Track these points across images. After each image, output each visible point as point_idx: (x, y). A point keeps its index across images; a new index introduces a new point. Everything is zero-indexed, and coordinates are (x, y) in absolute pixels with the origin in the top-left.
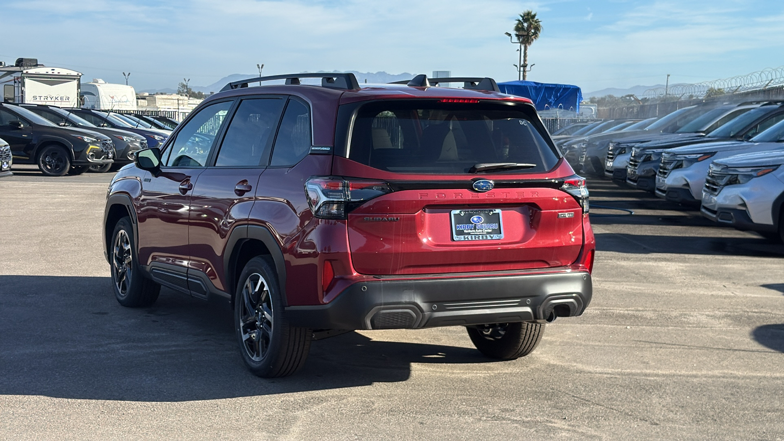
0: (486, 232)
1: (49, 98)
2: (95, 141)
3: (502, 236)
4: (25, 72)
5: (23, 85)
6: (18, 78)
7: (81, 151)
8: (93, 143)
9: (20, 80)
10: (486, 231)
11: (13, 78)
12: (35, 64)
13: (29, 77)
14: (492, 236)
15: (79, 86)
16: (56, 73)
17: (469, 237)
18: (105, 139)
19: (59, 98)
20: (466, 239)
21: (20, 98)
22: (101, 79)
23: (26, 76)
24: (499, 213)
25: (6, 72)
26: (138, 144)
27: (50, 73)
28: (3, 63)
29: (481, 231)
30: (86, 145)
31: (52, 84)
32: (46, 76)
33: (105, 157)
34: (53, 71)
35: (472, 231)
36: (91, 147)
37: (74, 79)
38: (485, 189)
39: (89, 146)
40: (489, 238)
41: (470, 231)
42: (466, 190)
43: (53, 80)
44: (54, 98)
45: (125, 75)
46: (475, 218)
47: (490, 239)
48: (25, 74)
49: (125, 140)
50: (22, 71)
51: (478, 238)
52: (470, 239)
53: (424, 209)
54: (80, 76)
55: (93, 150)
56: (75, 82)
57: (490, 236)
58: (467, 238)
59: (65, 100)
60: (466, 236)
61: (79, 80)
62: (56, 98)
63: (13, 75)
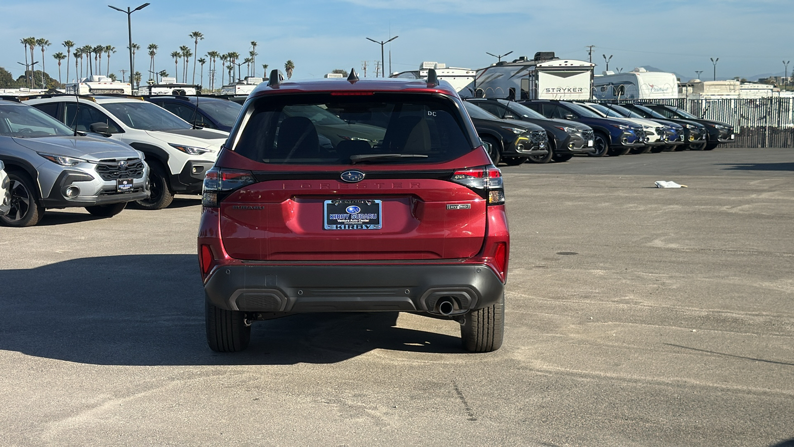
1: (561, 89)
2: (525, 132)
3: (380, 226)
4: (538, 65)
5: (537, 78)
6: (532, 72)
7: (510, 143)
8: (523, 135)
9: (534, 74)
10: (362, 221)
11: (528, 72)
12: (551, 56)
13: (543, 70)
14: (368, 225)
15: (592, 77)
16: (569, 65)
17: (343, 226)
18: (537, 130)
19: (572, 90)
20: (339, 229)
21: (534, 91)
22: (643, 68)
23: (540, 70)
25: (523, 67)
26: (579, 135)
27: (563, 65)
28: (525, 58)
30: (515, 136)
31: (565, 76)
32: (560, 68)
33: (534, 148)
34: (566, 63)
36: (520, 138)
37: (588, 70)
38: (354, 180)
39: (518, 138)
40: (364, 227)
42: (335, 180)
43: (566, 72)
44: (567, 90)
45: (713, 61)
46: (351, 208)
48: (538, 67)
49: (566, 131)
50: (536, 65)
51: (353, 227)
52: (343, 229)
54: (594, 67)
55: (522, 142)
56: (589, 73)
57: (366, 226)
58: (340, 227)
59: (577, 92)
60: (339, 226)
61: (592, 71)
62: (569, 90)
63: (529, 69)
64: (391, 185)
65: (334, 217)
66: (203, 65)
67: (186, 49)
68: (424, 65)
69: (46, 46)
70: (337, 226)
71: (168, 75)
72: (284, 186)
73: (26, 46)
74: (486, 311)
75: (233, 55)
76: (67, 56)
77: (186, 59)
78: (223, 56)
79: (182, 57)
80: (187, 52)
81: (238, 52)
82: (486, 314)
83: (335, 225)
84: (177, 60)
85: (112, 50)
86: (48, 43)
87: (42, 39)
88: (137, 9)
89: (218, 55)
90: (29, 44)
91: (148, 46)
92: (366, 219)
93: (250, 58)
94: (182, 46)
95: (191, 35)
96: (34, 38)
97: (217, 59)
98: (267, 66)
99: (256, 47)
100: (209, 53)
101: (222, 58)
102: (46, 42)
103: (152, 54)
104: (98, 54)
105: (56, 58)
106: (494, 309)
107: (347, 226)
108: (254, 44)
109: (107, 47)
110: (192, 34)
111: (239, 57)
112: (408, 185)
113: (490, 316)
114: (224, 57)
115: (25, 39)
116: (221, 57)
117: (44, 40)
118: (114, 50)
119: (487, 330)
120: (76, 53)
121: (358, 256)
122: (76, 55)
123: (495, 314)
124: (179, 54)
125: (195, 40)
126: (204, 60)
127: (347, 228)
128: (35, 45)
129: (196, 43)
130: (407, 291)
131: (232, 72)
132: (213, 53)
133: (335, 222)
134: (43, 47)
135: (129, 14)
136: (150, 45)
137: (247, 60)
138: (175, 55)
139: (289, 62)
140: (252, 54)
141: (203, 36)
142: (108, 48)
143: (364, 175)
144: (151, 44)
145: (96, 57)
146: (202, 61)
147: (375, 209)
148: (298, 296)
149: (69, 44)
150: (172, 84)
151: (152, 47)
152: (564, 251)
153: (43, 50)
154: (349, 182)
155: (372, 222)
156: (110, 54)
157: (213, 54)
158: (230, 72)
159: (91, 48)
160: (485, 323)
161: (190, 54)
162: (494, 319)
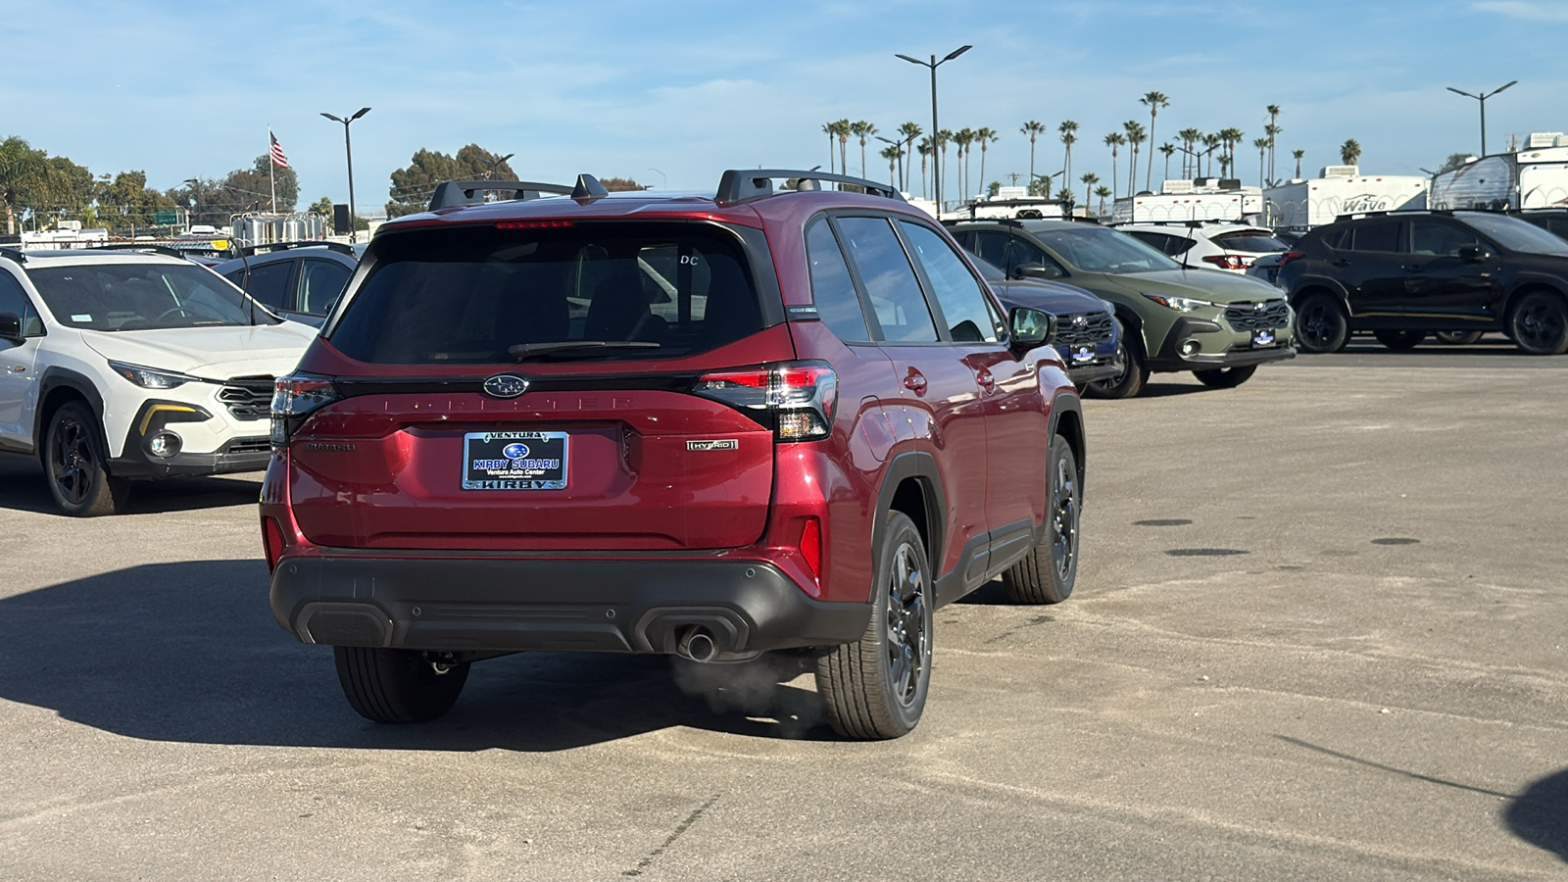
0: (533, 475)
10: (531, 472)
14: (542, 482)
24: (563, 439)
29: (521, 472)
35: (503, 472)
38: (508, 394)
40: (534, 486)
41: (498, 472)
47: (537, 488)
51: (513, 486)
52: (495, 488)
53: (403, 426)
58: (491, 485)
64: (578, 403)
65: (482, 464)
66: (1170, 157)
67: (1135, 128)
68: (1532, 140)
69: (870, 135)
70: (484, 483)
71: (1097, 179)
72: (386, 406)
73: (832, 137)
74: (845, 656)
75: (1230, 135)
76: (907, 151)
77: (1134, 144)
78: (1210, 137)
79: (1128, 144)
80: (1137, 133)
81: (1240, 128)
82: (845, 662)
83: (482, 482)
84: (1117, 149)
85: (990, 136)
86: (872, 130)
87: (862, 122)
88: (948, 58)
89: (1198, 137)
90: (838, 133)
91: (1060, 125)
92: (539, 469)
93: (1266, 137)
94: (1128, 122)
95: (1143, 100)
96: (846, 121)
97: (1199, 146)
98: (1302, 152)
99: (1277, 117)
100: (1182, 133)
101: (1206, 142)
102: (869, 128)
103: (1069, 139)
104: (964, 146)
105: (886, 157)
106: (860, 653)
107: (502, 482)
108: (1273, 110)
109: (981, 131)
110: (1145, 98)
111: (1242, 137)
112: (613, 402)
113: (853, 667)
114: (1211, 140)
115: (831, 123)
116: (1204, 139)
117: (866, 124)
118: (994, 136)
119: (851, 694)
120: (923, 146)
121: (527, 543)
122: (922, 149)
123: (864, 664)
124: (1120, 137)
125: (1151, 109)
126: (1171, 146)
127: (502, 487)
128: (847, 134)
129: (1154, 113)
130: (610, 613)
131: (1228, 167)
132: (1188, 131)
133: (482, 475)
134: (862, 137)
135: (933, 67)
136: (1064, 124)
137: (1260, 143)
138: (1113, 139)
139: (1350, 144)
140: (1270, 130)
141: (1167, 101)
142: (983, 133)
143: (526, 384)
144: (1065, 121)
145: (960, 151)
146: (1168, 150)
147: (554, 449)
148: (413, 618)
149: (910, 129)
150: (1016, 200)
151: (1068, 126)
152: (1387, 536)
153: (863, 143)
154: (497, 398)
155: (551, 474)
156: (986, 145)
157: (1189, 135)
158: (1224, 169)
159: (950, 134)
160: (845, 681)
161: (1142, 137)
162: (862, 673)
